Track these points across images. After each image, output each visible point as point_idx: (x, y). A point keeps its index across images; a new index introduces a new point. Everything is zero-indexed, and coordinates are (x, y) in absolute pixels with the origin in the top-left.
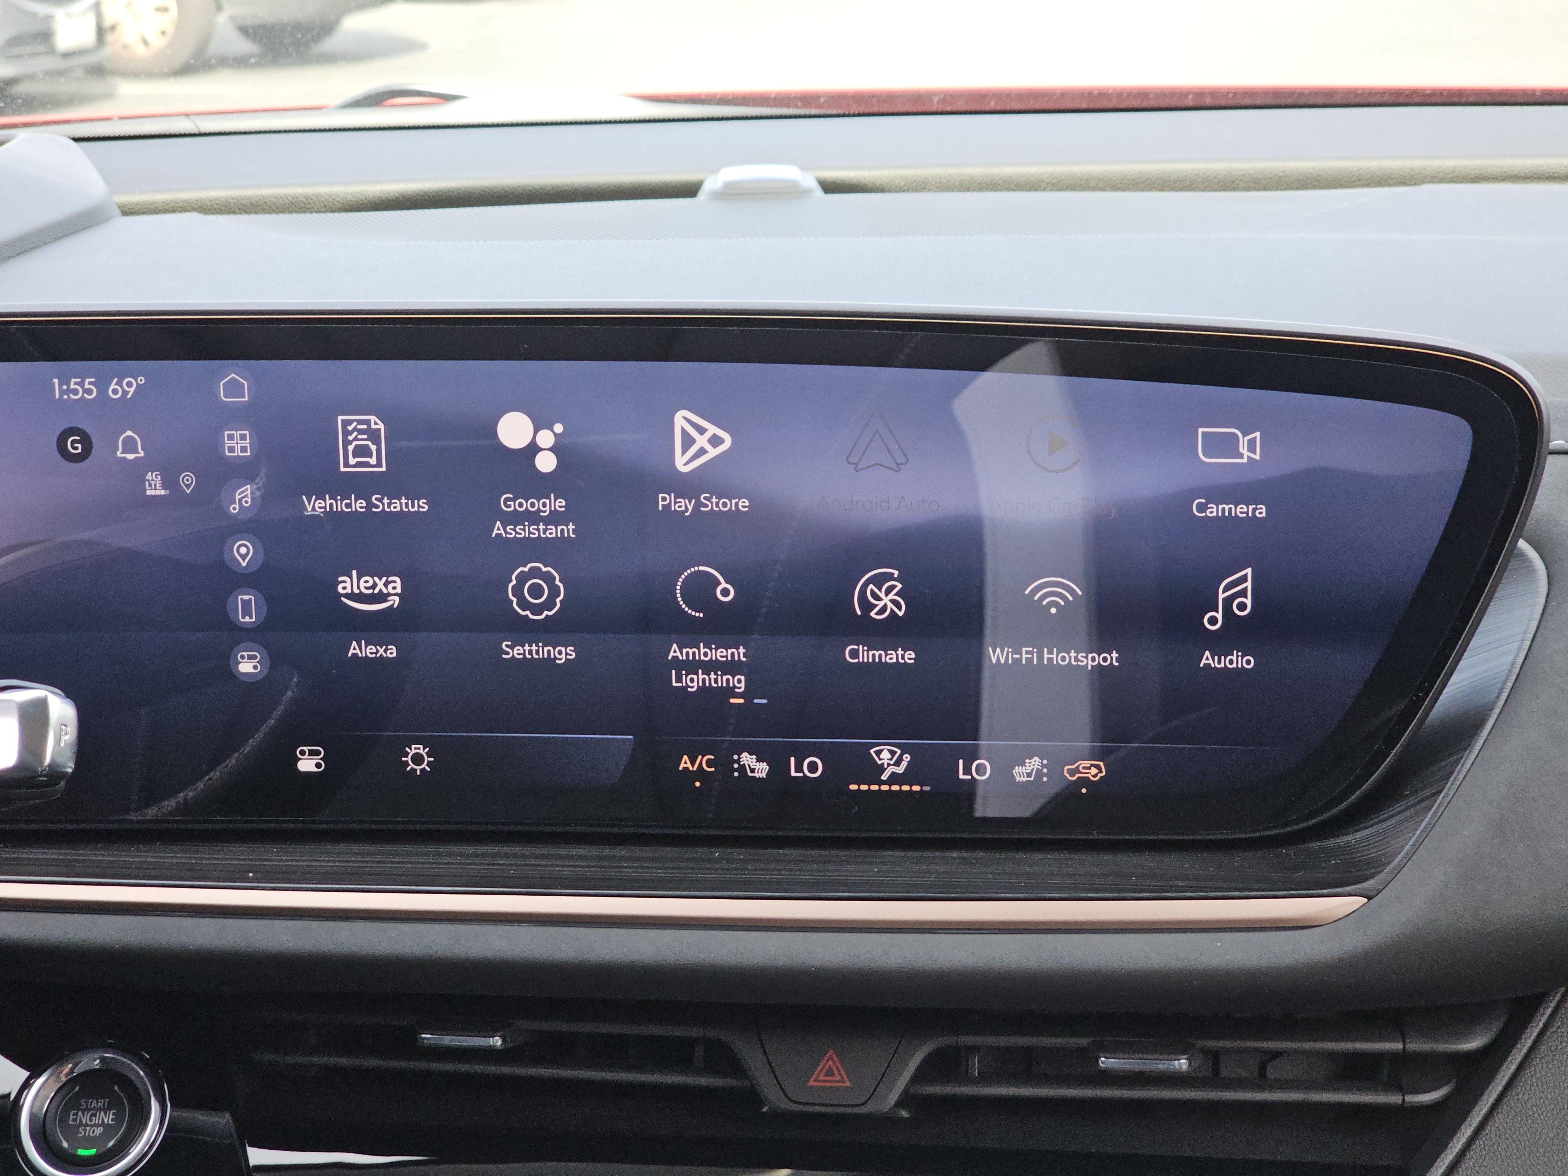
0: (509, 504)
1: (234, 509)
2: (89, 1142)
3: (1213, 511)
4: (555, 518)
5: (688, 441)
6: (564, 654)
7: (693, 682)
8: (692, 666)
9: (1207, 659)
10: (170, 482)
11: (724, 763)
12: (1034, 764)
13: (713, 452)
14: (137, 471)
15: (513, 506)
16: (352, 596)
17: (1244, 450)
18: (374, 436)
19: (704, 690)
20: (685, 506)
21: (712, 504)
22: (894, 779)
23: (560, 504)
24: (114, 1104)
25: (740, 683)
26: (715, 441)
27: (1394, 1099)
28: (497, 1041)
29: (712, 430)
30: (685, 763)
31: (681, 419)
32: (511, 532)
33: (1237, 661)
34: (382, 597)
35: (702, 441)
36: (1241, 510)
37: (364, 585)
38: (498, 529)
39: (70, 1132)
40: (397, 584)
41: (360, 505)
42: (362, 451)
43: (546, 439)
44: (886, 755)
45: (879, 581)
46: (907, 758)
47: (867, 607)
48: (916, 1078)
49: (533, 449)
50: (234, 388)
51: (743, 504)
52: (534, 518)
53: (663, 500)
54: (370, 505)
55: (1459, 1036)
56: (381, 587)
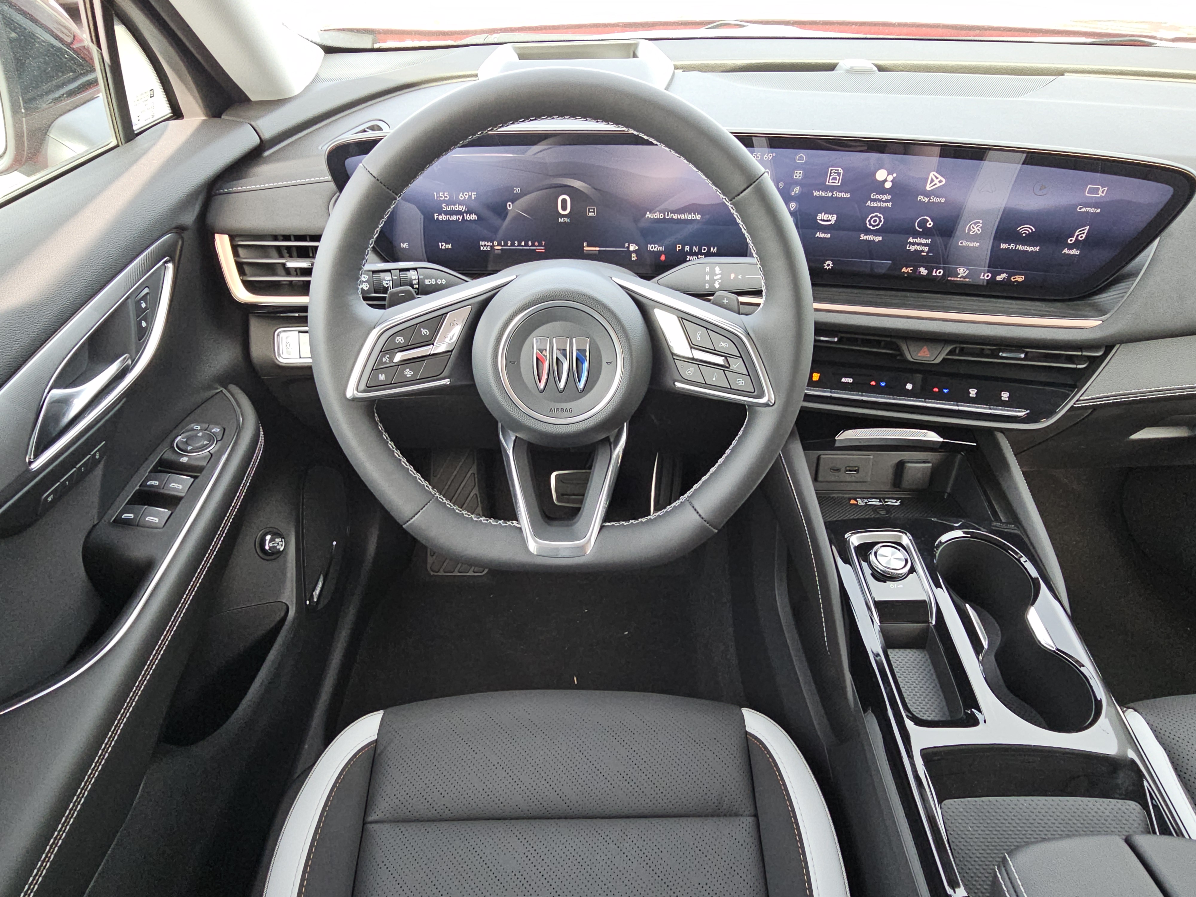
0: (874, 196)
1: (793, 194)
3: (1084, 210)
4: (887, 201)
5: (932, 181)
6: (878, 239)
7: (913, 248)
8: (914, 244)
9: (1066, 251)
11: (915, 270)
12: (1004, 275)
13: (939, 185)
15: (875, 197)
16: (821, 220)
17: (1100, 193)
18: (839, 174)
19: (915, 250)
20: (926, 200)
21: (934, 199)
22: (962, 277)
23: (889, 197)
25: (926, 249)
26: (940, 182)
27: (1074, 366)
28: (836, 339)
29: (940, 178)
30: (904, 270)
31: (932, 175)
32: (873, 204)
33: (1075, 252)
34: (830, 221)
35: (936, 181)
36: (1092, 210)
37: (825, 217)
38: (869, 203)
40: (835, 216)
41: (830, 194)
42: (835, 179)
43: (890, 178)
44: (962, 270)
45: (975, 224)
46: (968, 272)
47: (969, 230)
48: (948, 354)
49: (885, 181)
50: (801, 158)
51: (943, 200)
52: (880, 201)
53: (920, 197)
54: (833, 194)
55: (1096, 352)
56: (830, 218)
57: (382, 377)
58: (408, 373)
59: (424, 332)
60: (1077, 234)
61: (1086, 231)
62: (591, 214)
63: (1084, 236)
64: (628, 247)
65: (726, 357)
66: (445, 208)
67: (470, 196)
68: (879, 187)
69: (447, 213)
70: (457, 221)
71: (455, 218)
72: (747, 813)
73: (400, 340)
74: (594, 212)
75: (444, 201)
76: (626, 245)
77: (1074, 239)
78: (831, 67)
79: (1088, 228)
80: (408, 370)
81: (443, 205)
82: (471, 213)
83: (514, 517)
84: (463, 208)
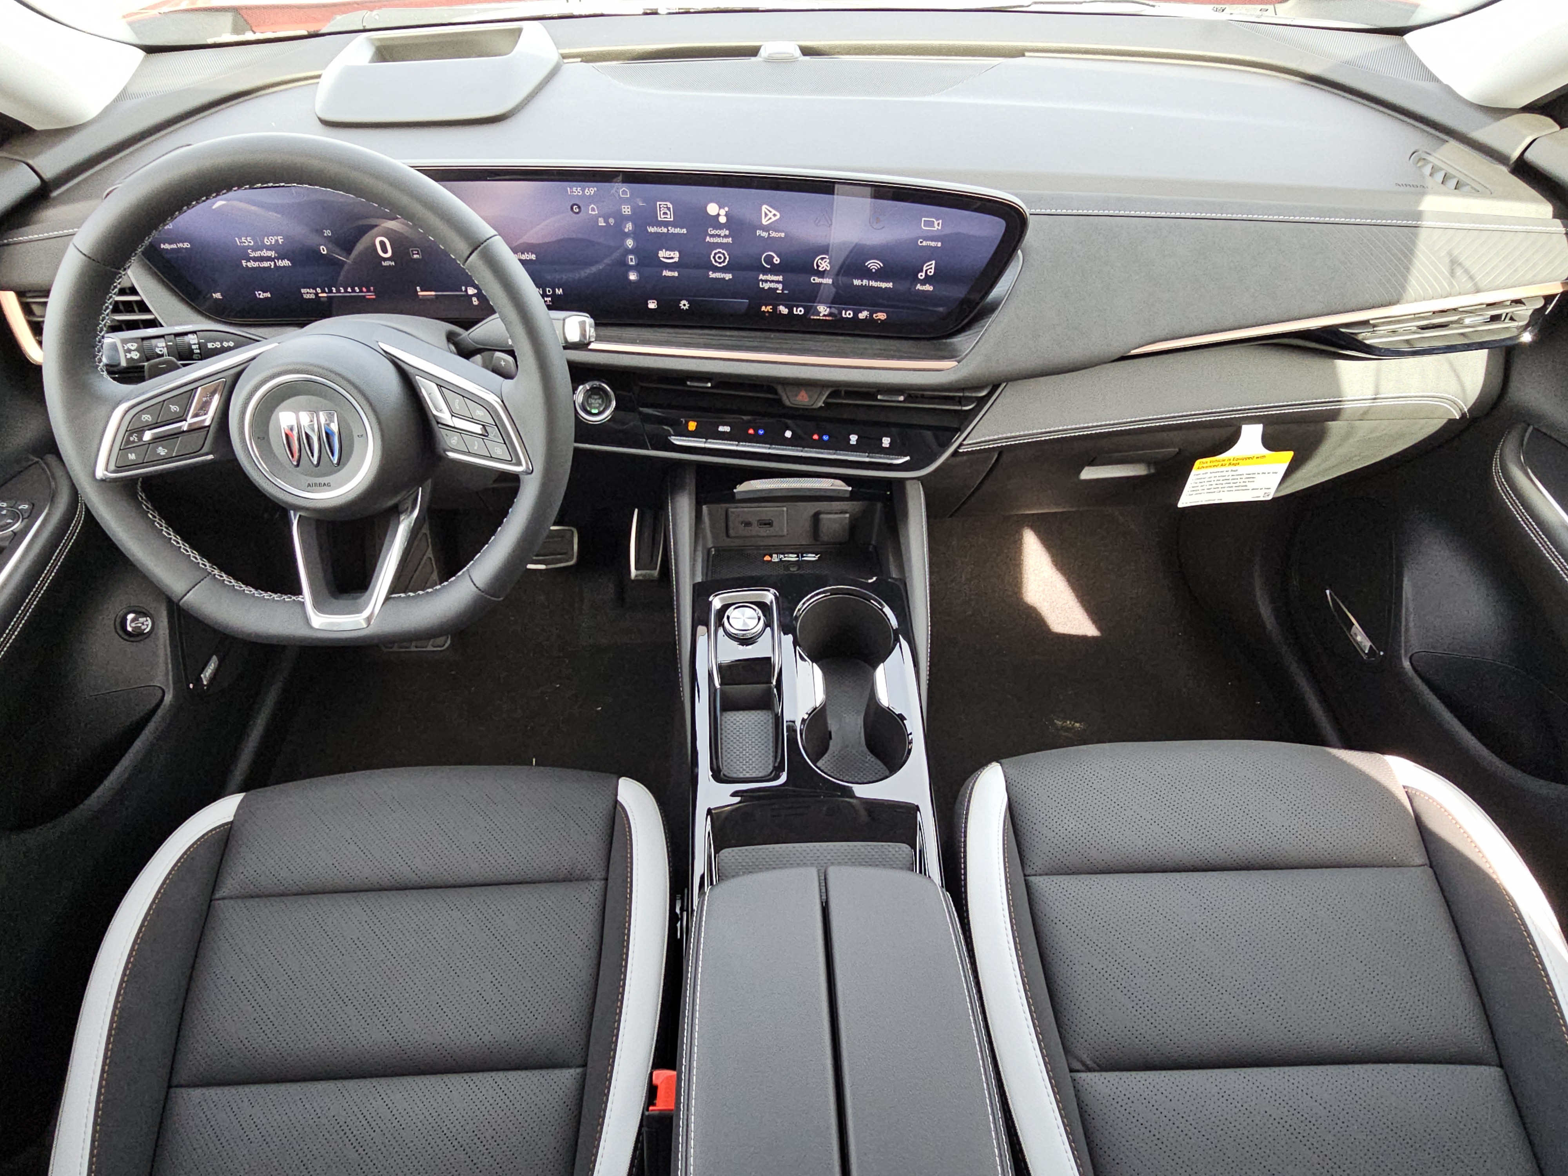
0: (711, 231)
1: (626, 230)
2: (595, 408)
3: (924, 244)
4: (726, 236)
5: (766, 215)
6: (728, 276)
7: (766, 286)
8: (766, 281)
9: (919, 287)
10: (606, 221)
11: (775, 308)
12: (866, 313)
13: (774, 219)
14: (597, 217)
15: (713, 232)
16: (663, 257)
17: (936, 225)
18: (669, 209)
19: (770, 288)
20: (765, 234)
21: (773, 234)
22: (824, 315)
23: (727, 232)
24: (601, 397)
25: (780, 286)
26: (775, 215)
27: (960, 408)
28: (709, 385)
29: (774, 212)
30: (763, 308)
31: (765, 208)
32: (712, 240)
33: (928, 288)
34: (672, 258)
35: (770, 215)
36: (933, 244)
37: (668, 254)
38: (708, 239)
39: (590, 405)
40: (677, 254)
41: (665, 230)
42: (665, 213)
43: (723, 212)
44: (822, 308)
45: (822, 259)
46: (828, 310)
47: (818, 266)
48: (828, 397)
49: (718, 215)
50: (624, 192)
51: (783, 235)
52: (719, 236)
53: (758, 232)
54: (668, 230)
55: (980, 391)
56: (672, 255)
57: (132, 457)
58: (162, 451)
59: (174, 408)
60: (925, 269)
61: (933, 266)
62: (415, 256)
63: (933, 271)
64: (466, 291)
65: (483, 426)
66: (253, 255)
67: (277, 241)
68: (714, 221)
69: (255, 259)
70: (269, 268)
71: (266, 264)
72: (599, 876)
73: (147, 418)
74: (418, 254)
75: (248, 247)
76: (463, 288)
77: (923, 274)
78: (753, 52)
79: (934, 262)
80: (160, 448)
81: (249, 251)
82: (283, 259)
83: (298, 591)
84: (272, 254)
